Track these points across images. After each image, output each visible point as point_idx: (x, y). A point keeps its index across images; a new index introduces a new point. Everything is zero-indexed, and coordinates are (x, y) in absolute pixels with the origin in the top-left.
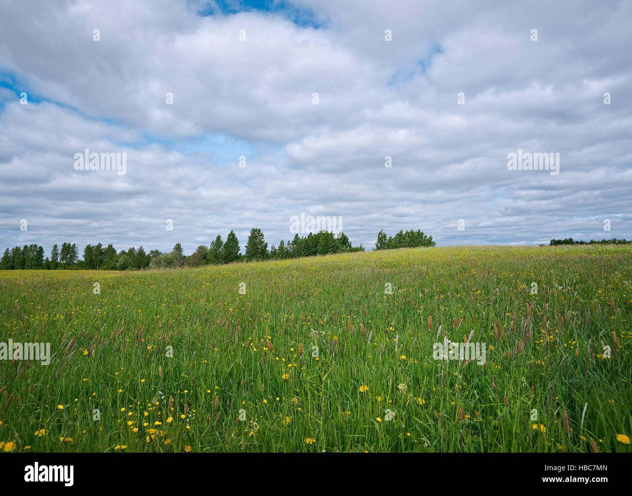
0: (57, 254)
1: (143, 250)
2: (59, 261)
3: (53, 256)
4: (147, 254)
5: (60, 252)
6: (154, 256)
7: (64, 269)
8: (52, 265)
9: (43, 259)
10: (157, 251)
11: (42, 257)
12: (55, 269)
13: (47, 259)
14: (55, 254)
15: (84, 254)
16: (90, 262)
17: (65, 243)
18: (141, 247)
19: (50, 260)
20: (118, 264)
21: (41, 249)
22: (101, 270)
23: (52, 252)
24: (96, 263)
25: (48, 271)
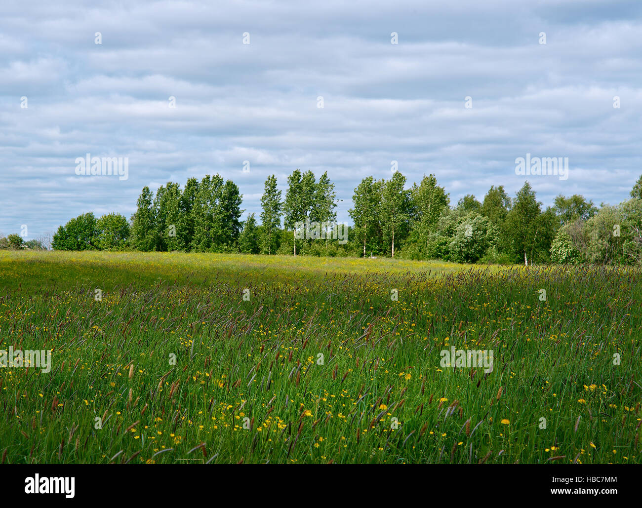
0: (276, 207)
1: (532, 196)
2: (283, 228)
3: (267, 211)
4: (543, 209)
5: (283, 198)
6: (568, 217)
7: (298, 253)
8: (265, 240)
9: (240, 220)
10: (577, 201)
11: (237, 214)
12: (274, 253)
13: (252, 221)
14: (270, 207)
15: (352, 206)
16: (372, 232)
17: (297, 173)
18: (527, 187)
19: (259, 223)
20: (453, 242)
21: (233, 192)
22: (404, 258)
23: (263, 199)
24: (389, 234)
25: (254, 256)
